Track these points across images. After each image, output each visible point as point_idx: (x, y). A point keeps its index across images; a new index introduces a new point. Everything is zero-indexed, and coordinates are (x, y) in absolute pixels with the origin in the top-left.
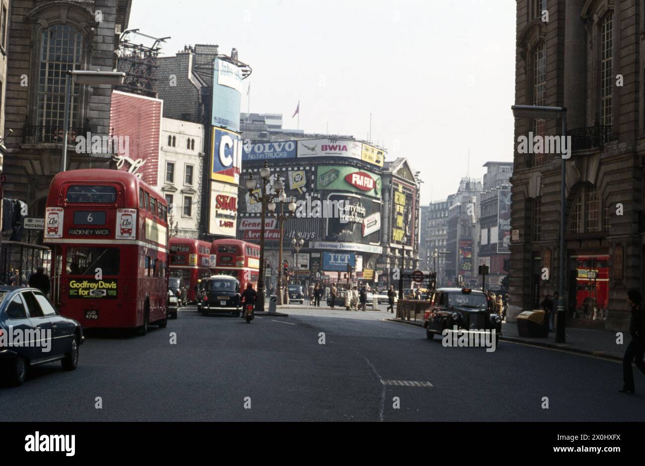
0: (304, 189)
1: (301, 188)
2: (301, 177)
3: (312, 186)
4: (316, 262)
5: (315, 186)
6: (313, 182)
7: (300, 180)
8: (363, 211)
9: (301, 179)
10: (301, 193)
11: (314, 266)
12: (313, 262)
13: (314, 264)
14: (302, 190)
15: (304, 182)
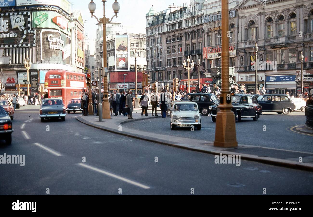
0: (23, 28)
1: (21, 27)
2: (20, 19)
3: (29, 25)
4: (34, 78)
5: (31, 25)
6: (29, 22)
7: (19, 21)
8: (63, 42)
9: (21, 21)
10: (21, 30)
11: (33, 81)
12: (33, 78)
13: (33, 80)
14: (22, 29)
15: (23, 22)
